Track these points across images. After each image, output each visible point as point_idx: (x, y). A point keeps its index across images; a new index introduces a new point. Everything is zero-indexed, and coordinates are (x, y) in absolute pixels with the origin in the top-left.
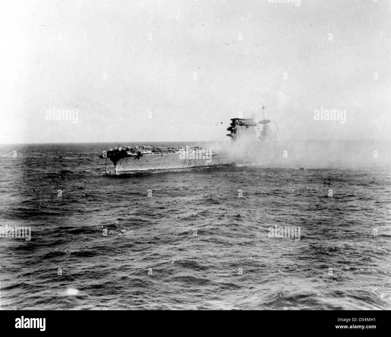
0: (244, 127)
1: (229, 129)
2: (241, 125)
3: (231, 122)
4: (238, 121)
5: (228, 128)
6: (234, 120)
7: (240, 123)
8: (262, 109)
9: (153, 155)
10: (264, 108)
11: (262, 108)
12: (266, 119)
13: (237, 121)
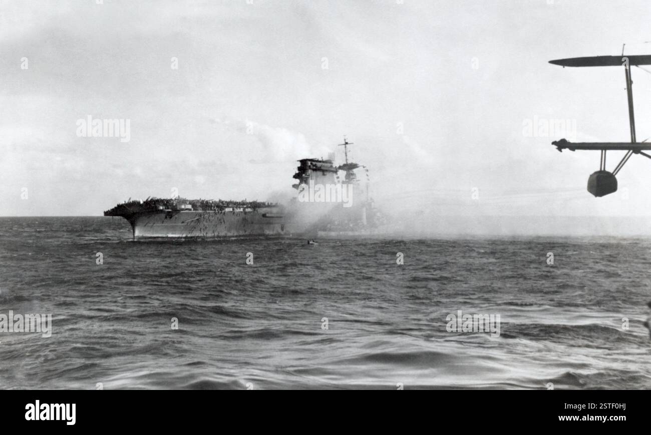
0: (320, 173)
1: (296, 176)
2: (314, 170)
3: (299, 164)
4: (311, 163)
5: (294, 174)
6: (304, 162)
7: (314, 168)
8: (344, 146)
9: (192, 213)
10: (347, 143)
11: (344, 143)
12: (349, 162)
13: (309, 163)
